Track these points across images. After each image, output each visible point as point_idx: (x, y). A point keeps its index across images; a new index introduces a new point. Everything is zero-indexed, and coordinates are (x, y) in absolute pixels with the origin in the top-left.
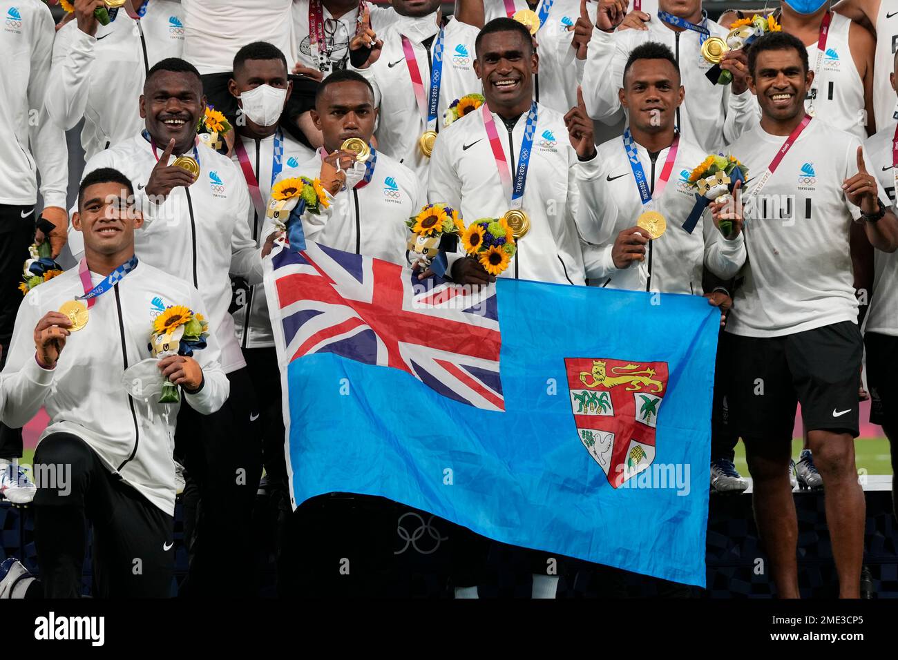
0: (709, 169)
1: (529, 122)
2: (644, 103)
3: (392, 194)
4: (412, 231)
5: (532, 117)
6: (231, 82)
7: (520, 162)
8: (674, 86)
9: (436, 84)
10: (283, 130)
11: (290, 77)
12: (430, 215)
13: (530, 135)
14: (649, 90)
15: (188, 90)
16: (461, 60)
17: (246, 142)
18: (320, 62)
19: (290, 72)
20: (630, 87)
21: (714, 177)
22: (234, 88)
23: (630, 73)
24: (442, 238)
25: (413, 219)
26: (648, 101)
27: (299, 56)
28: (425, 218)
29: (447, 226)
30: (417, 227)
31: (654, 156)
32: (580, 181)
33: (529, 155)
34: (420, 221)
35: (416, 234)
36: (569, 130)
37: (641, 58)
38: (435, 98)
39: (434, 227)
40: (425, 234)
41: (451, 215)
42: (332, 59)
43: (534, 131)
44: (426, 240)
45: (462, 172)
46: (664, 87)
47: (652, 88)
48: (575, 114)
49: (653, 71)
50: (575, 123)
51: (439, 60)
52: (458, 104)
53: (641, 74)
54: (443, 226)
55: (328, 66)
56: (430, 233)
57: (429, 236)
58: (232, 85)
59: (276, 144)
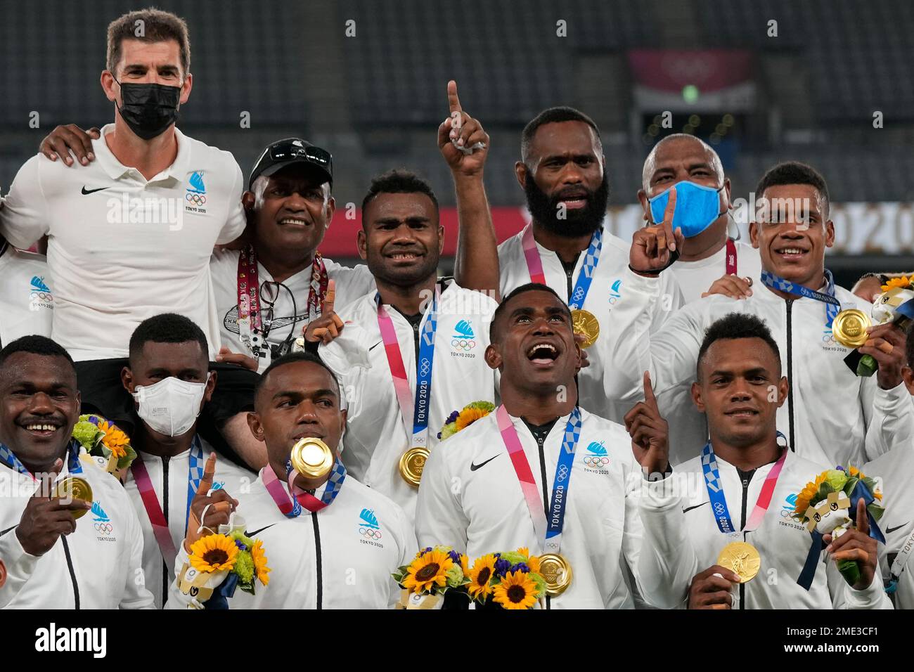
0: (819, 490)
1: (569, 428)
2: (728, 402)
3: (371, 533)
4: (402, 587)
5: (574, 422)
6: (125, 371)
7: (556, 484)
8: (772, 376)
9: (425, 378)
10: (202, 442)
11: (212, 367)
12: (427, 564)
13: (571, 445)
14: (735, 383)
15: (61, 381)
16: (463, 344)
17: (149, 461)
18: (253, 344)
19: (211, 359)
20: (707, 381)
21: (825, 501)
22: (129, 380)
23: (707, 360)
24: (447, 596)
25: (404, 570)
26: (734, 400)
27: (222, 334)
28: (421, 568)
29: (453, 577)
30: (410, 581)
31: (746, 476)
32: (646, 511)
33: (569, 474)
34: (413, 572)
35: (407, 591)
36: (632, 436)
37: (723, 337)
38: (423, 398)
39: (434, 579)
40: (422, 591)
41: (459, 563)
42: (270, 340)
43: (576, 440)
44: (423, 598)
45: (467, 505)
46: (758, 379)
47: (740, 380)
48: (641, 412)
49: (740, 355)
50: (641, 424)
51: (429, 343)
52: (458, 419)
53: (723, 360)
54: (447, 578)
55: (264, 350)
56: (429, 588)
57: (427, 593)
58: (127, 376)
59: (192, 462)
